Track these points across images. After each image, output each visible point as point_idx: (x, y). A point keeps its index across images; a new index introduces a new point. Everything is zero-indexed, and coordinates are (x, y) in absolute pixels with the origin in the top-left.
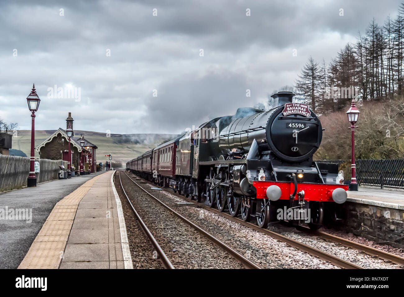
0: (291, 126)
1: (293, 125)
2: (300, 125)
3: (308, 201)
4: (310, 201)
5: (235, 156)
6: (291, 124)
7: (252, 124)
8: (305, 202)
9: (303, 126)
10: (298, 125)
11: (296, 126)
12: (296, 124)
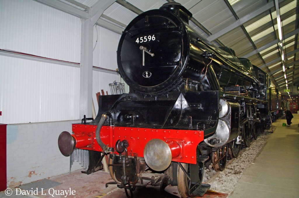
0: (138, 41)
1: (141, 39)
2: (150, 37)
6: (138, 39)
9: (154, 39)
10: (147, 38)
11: (145, 40)
12: (145, 37)
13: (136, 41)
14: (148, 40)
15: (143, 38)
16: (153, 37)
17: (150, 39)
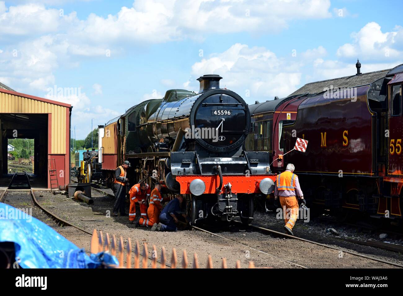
0: (216, 113)
1: (218, 112)
2: (226, 112)
3: (236, 194)
4: (237, 193)
5: (160, 148)
6: (216, 111)
7: (178, 111)
8: (232, 195)
9: (229, 113)
10: (224, 112)
11: (222, 113)
12: (222, 111)
13: (215, 113)
14: (225, 114)
15: (220, 112)
16: (228, 112)
17: (226, 113)
